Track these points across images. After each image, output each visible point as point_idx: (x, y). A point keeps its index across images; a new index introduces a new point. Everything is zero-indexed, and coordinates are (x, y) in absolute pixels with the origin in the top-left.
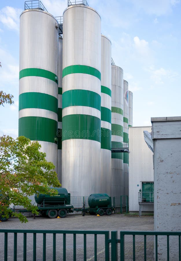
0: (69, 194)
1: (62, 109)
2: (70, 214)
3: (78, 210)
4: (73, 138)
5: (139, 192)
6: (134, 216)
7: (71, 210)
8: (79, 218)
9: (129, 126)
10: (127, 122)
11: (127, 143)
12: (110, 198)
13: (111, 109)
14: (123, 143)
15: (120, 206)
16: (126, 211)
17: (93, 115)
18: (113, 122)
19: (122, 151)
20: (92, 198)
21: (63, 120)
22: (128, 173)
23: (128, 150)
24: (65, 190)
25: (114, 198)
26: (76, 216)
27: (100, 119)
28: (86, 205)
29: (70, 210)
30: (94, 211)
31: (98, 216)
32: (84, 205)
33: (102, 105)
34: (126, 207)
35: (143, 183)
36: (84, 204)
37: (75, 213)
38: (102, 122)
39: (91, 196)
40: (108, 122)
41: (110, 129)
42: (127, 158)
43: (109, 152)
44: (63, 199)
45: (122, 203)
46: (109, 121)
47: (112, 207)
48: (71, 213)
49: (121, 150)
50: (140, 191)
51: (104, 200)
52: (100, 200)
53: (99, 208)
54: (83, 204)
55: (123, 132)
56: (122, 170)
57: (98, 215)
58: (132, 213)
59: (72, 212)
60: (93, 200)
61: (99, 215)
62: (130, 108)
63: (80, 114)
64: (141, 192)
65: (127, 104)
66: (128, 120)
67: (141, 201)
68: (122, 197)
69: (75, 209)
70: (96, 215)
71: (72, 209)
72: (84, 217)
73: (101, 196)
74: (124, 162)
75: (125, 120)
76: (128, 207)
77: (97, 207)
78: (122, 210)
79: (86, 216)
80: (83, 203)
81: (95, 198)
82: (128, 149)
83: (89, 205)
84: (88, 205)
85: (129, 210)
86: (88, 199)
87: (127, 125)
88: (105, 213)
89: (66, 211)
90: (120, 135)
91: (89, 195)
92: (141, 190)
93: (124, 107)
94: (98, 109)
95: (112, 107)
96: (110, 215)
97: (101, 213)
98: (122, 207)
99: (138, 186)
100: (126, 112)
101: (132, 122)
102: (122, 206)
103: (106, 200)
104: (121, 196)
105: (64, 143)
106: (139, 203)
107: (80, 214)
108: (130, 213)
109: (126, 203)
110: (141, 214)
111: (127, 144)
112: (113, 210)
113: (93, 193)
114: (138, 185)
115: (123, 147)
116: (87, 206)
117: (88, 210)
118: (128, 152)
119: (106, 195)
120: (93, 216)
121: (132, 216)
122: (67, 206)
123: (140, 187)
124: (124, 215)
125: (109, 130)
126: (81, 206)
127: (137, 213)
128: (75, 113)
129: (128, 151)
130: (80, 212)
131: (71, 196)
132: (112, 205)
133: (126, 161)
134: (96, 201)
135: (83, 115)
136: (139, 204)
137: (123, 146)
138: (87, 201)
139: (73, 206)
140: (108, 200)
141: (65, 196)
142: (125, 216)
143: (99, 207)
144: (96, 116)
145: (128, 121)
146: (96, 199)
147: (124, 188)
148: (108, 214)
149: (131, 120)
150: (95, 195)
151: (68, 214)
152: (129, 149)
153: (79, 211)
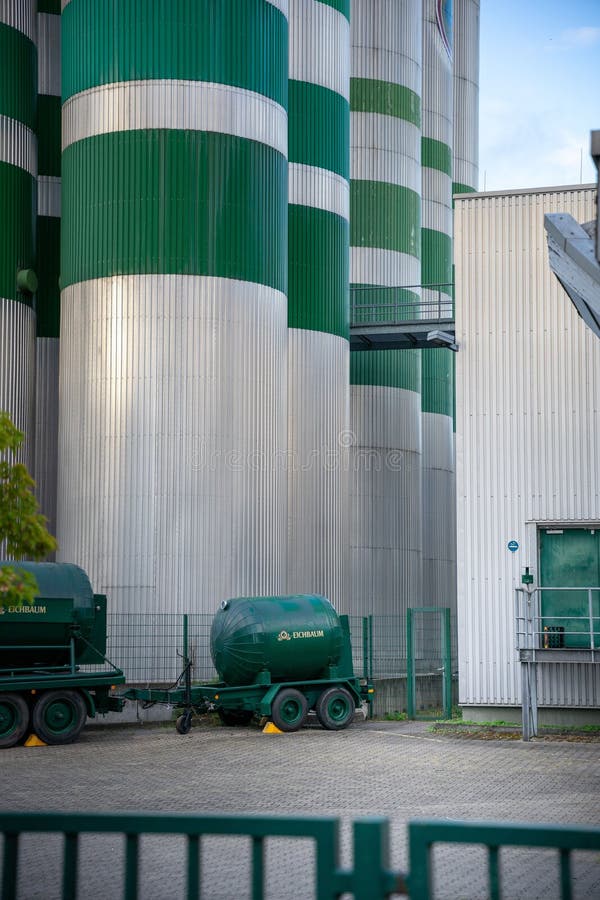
0: (101, 600)
1: (59, 98)
2: (101, 718)
3: (152, 695)
4: (125, 270)
5: (519, 584)
6: (490, 734)
7: (110, 694)
8: (154, 744)
9: (458, 188)
10: (445, 168)
11: (446, 292)
12: (344, 621)
13: (346, 93)
14: (418, 291)
15: (401, 671)
16: (439, 705)
17: (239, 132)
18: (359, 168)
19: (415, 341)
20: (235, 621)
21: (67, 164)
22: (449, 473)
23: (453, 333)
24: (78, 577)
25: (367, 623)
26: (140, 734)
27: (286, 154)
28: (198, 663)
29: (103, 695)
30: (249, 703)
31: (273, 736)
32: (188, 666)
33: (295, 72)
34: (441, 676)
35: (542, 530)
36: (186, 660)
37: (130, 712)
38: (294, 171)
39: (226, 608)
40: (330, 173)
41: (344, 210)
42: (447, 381)
43: (335, 349)
44: (64, 632)
45: (416, 656)
46: (337, 165)
47: (353, 681)
48: (112, 717)
49: (409, 335)
50: (527, 579)
51: (307, 634)
52: (284, 636)
53: (278, 686)
54: (181, 662)
55: (423, 223)
56: (416, 453)
57: (271, 728)
58: (481, 719)
59: (115, 705)
60: (241, 637)
61: (278, 726)
62: (465, 79)
63: (165, 130)
64: (535, 586)
65: (446, 58)
66: (453, 153)
67: (534, 644)
68: (416, 615)
69: (133, 693)
70: (262, 728)
71: (115, 692)
72: (186, 738)
73: (290, 608)
74: (427, 406)
75: (434, 155)
76: (454, 682)
77: (265, 678)
78: (418, 699)
79: (197, 736)
80: (181, 652)
81: (250, 621)
82: (449, 327)
83: (218, 666)
84: (211, 664)
85: (462, 699)
86: (214, 631)
87: (444, 183)
88: (312, 713)
89: (82, 704)
90: (401, 246)
91: (214, 607)
92: (534, 572)
93: (429, 81)
94: (271, 93)
95: (352, 80)
96: (343, 727)
97: (288, 713)
98: (417, 678)
99: (513, 550)
100: (437, 110)
101: (475, 166)
102: (415, 675)
103: (321, 634)
104: (410, 613)
105: (71, 296)
106: (521, 656)
107: (165, 723)
108: (466, 717)
109: (443, 655)
110: (535, 722)
111: (445, 297)
112: (359, 694)
113: (240, 592)
114: (513, 546)
115: (422, 316)
116: (207, 673)
117: (211, 694)
118: (447, 345)
119: (320, 607)
120: (239, 734)
121: (476, 736)
122: (86, 669)
123: (527, 556)
124: (427, 727)
125: (334, 215)
126: (172, 674)
127: (508, 719)
128: (139, 125)
129: (448, 338)
130: (166, 711)
131: (109, 611)
132: (358, 664)
133: (438, 399)
134: (256, 640)
135: (184, 131)
136: (524, 664)
137: (421, 308)
138: (207, 641)
139: (121, 673)
140: (331, 635)
141: (76, 614)
142: (434, 734)
143: (275, 680)
144: (258, 134)
145: (453, 163)
146: (259, 629)
147: (430, 562)
148: (330, 721)
149: (469, 155)
150: (254, 608)
151: (89, 721)
152: (458, 328)
153: (155, 702)
